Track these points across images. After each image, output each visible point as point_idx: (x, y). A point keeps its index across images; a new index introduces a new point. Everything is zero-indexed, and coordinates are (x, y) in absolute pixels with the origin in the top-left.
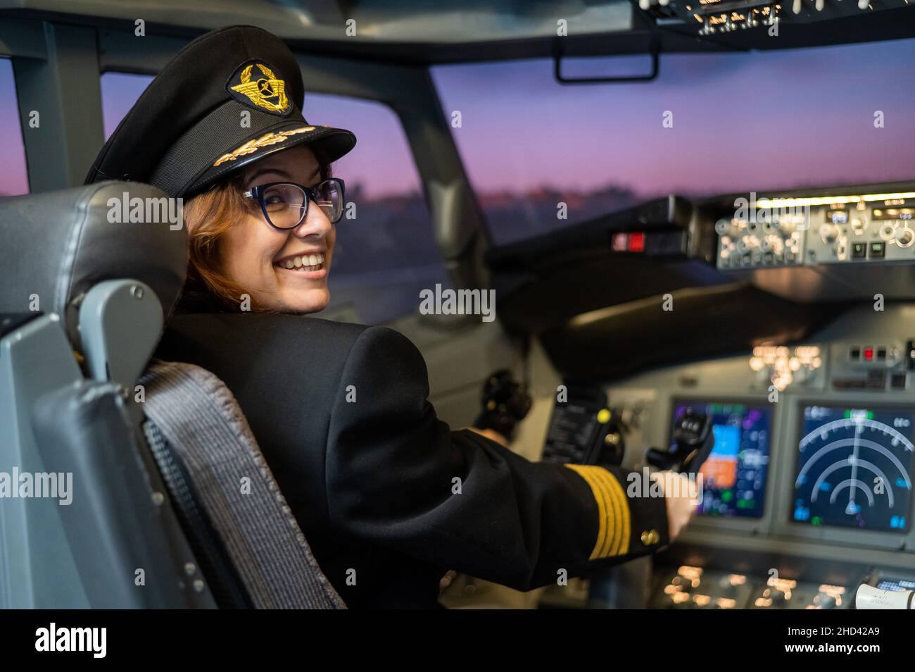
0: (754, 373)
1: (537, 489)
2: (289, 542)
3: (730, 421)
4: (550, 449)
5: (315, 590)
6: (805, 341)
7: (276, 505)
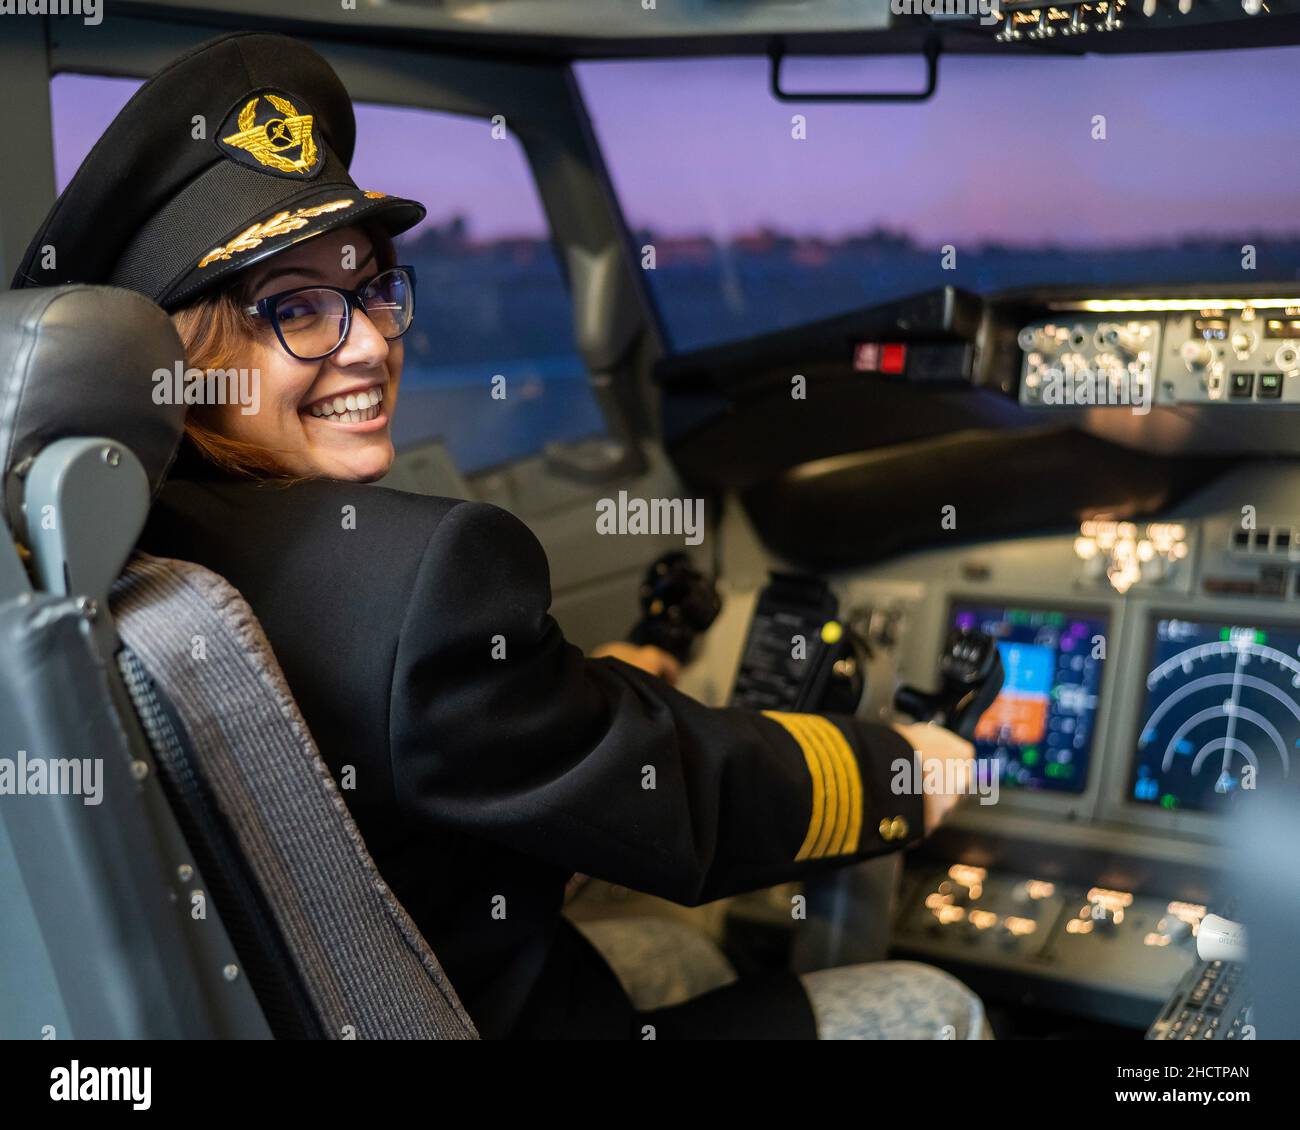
0: (1082, 561)
1: (716, 751)
2: (333, 832)
3: (1040, 638)
4: (744, 681)
5: (370, 904)
6: (1163, 515)
7: (314, 777)
